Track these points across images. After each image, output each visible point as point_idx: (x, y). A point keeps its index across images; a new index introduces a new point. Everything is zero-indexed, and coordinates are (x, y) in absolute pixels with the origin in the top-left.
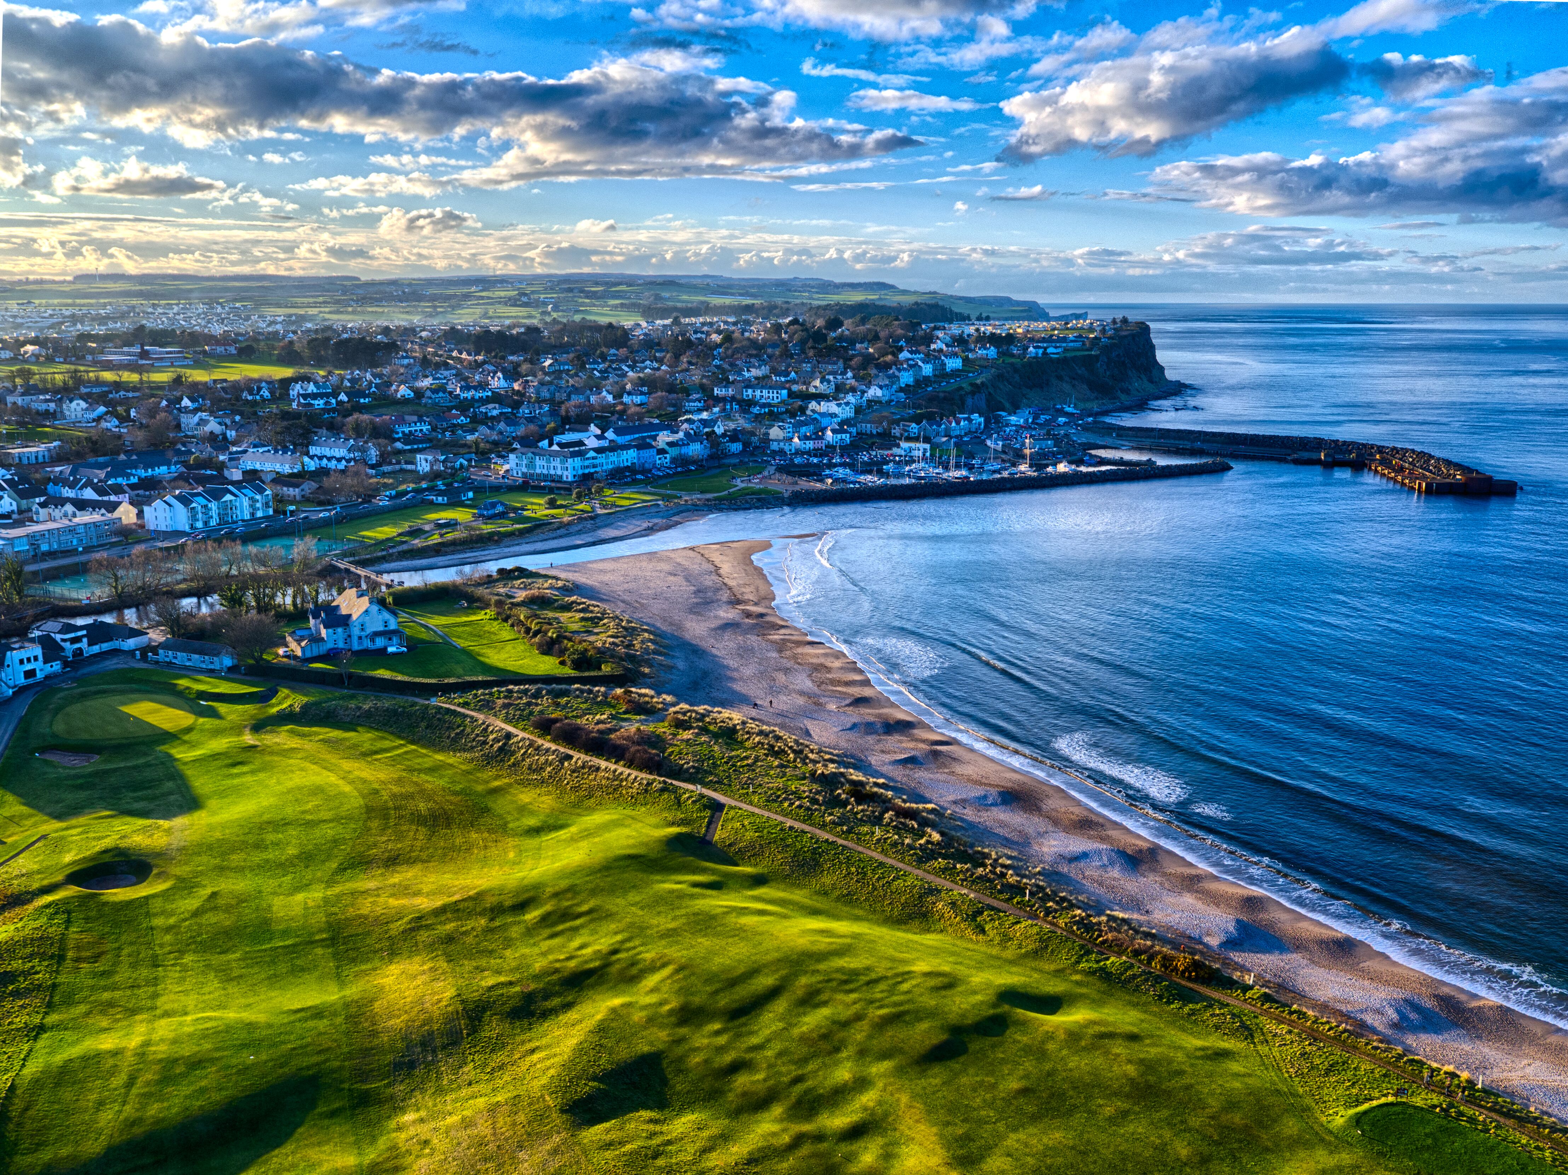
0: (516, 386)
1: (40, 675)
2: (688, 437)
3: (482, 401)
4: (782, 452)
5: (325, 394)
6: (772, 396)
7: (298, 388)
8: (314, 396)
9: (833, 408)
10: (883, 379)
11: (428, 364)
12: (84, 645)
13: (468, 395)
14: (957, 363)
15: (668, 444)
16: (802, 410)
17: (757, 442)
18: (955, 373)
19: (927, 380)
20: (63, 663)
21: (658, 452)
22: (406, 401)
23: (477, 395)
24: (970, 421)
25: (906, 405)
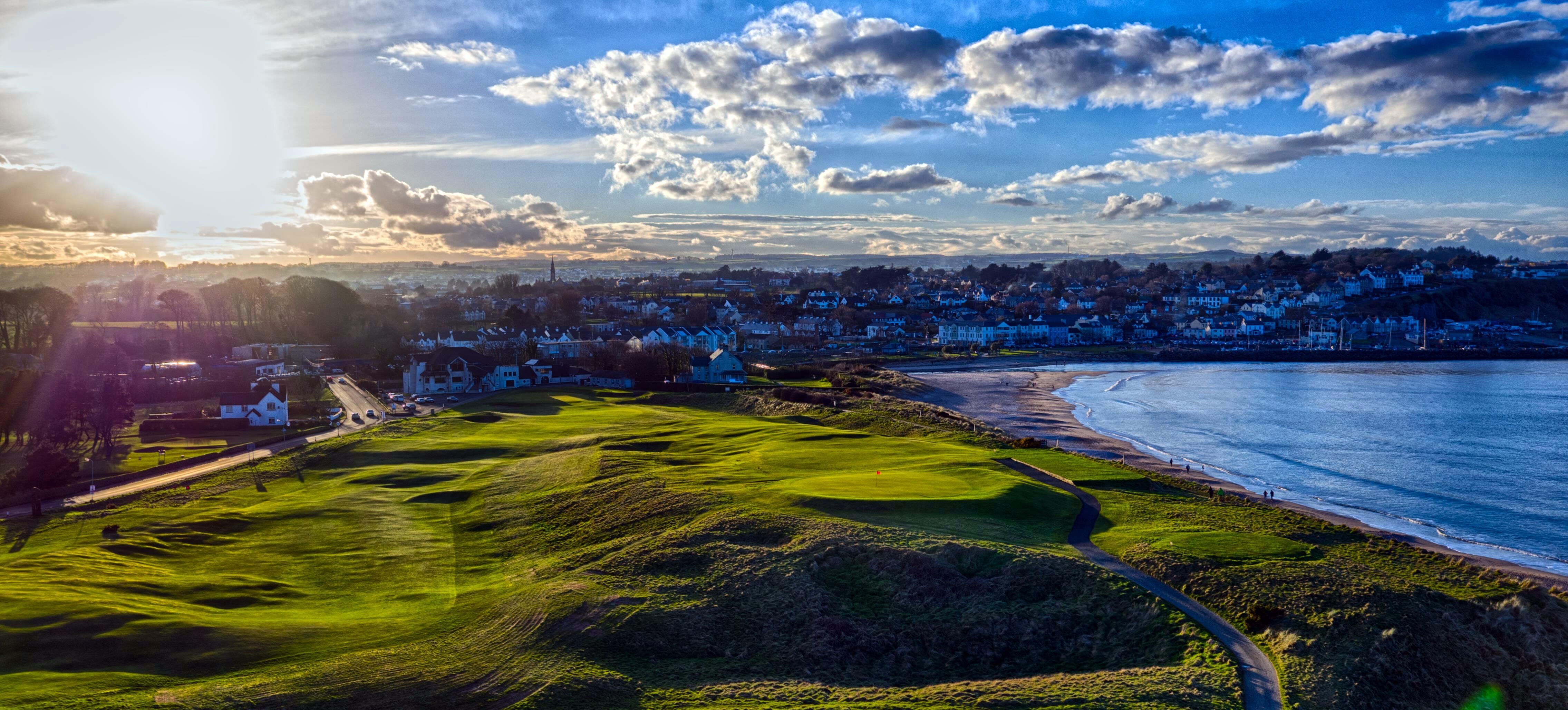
0: (992, 298)
1: (516, 385)
2: (1103, 321)
3: (957, 306)
4: (1193, 337)
5: (830, 298)
6: (1213, 303)
7: (813, 295)
8: (820, 299)
9: (1262, 308)
10: (1324, 287)
11: (935, 287)
12: (550, 375)
13: (947, 302)
14: (1419, 279)
15: (1081, 325)
16: (1231, 310)
17: (1174, 331)
18: (1412, 287)
19: (1377, 291)
20: (533, 382)
21: (1071, 331)
22: (895, 306)
23: (954, 302)
24: (1399, 321)
25: (1343, 309)
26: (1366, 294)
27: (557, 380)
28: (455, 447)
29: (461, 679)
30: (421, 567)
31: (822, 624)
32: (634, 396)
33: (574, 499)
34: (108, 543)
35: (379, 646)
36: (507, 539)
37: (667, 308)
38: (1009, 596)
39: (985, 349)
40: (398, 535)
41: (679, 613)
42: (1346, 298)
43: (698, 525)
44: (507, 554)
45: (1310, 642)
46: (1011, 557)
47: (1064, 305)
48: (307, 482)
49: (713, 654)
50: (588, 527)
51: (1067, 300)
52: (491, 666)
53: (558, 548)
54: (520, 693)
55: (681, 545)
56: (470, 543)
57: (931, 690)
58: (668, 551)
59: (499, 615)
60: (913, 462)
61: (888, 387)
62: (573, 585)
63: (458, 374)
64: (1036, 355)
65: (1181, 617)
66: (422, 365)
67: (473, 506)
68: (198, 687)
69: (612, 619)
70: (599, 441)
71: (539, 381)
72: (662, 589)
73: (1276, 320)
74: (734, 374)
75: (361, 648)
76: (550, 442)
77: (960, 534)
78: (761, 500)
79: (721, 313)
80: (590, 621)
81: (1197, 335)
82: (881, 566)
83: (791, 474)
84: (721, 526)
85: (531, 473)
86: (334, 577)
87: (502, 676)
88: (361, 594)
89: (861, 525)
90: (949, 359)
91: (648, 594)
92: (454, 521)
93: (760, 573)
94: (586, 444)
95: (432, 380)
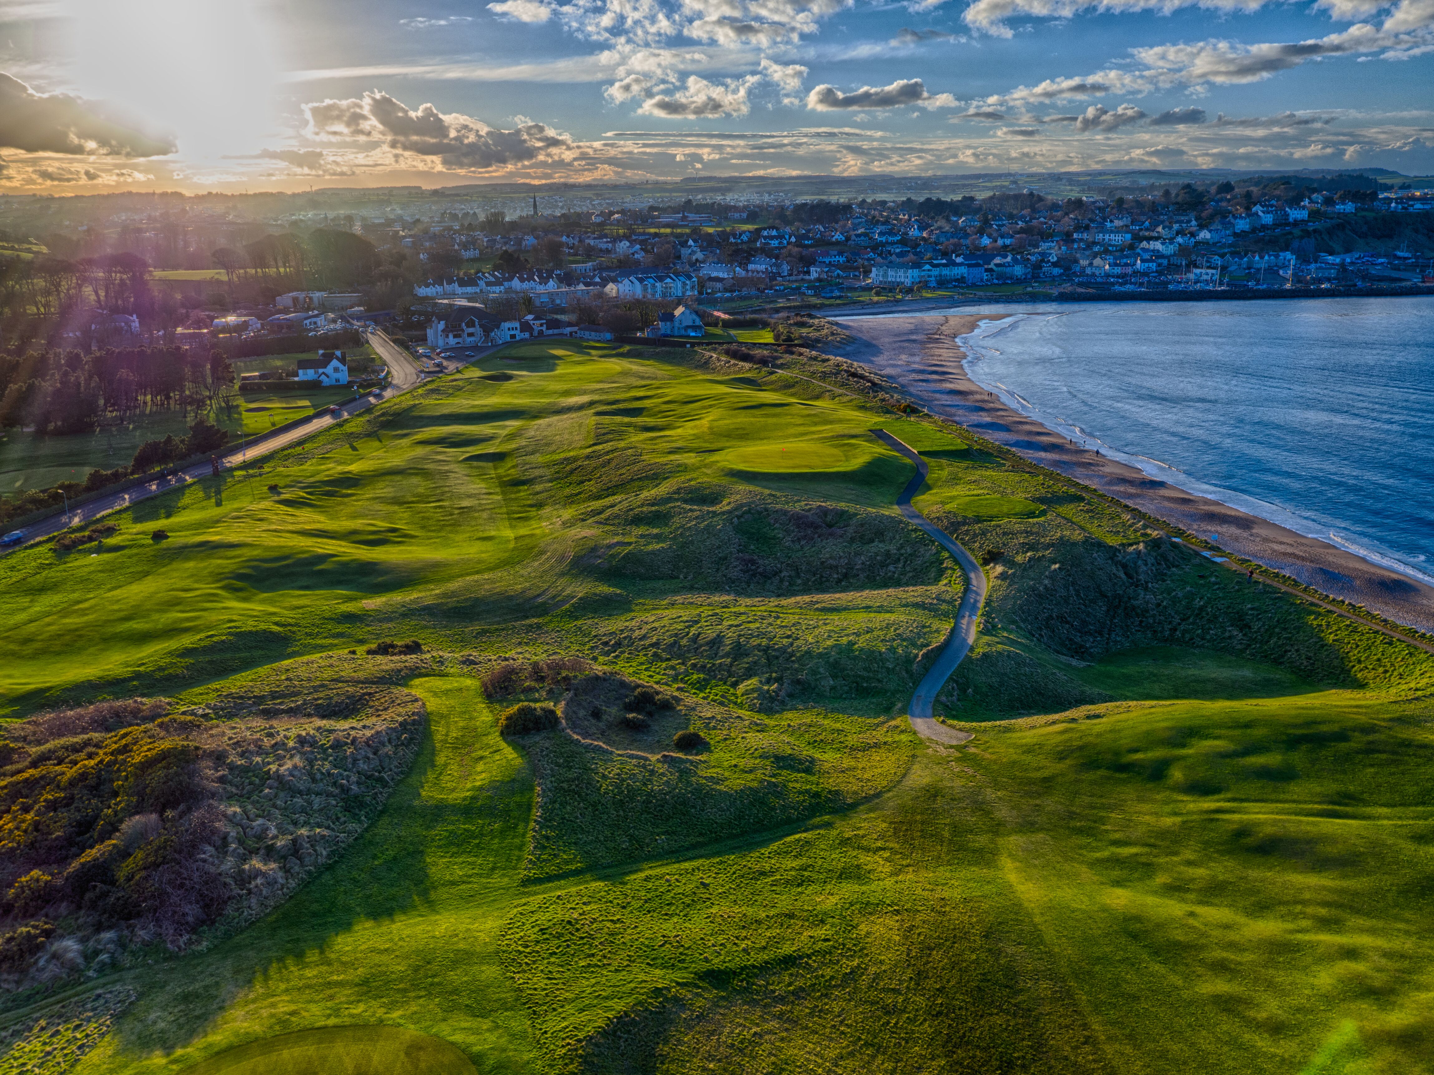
0: (925, 235)
1: (518, 339)
2: (1015, 261)
3: (893, 243)
4: (1093, 275)
5: (781, 237)
6: (1117, 239)
7: (765, 233)
8: (772, 238)
9: (1158, 245)
10: (1217, 225)
11: (874, 222)
12: (544, 328)
13: (884, 239)
14: (1303, 215)
15: (997, 265)
16: (1132, 247)
17: (1078, 269)
18: (1296, 223)
19: (1264, 227)
20: (531, 335)
21: (987, 270)
22: (838, 243)
23: (890, 239)
24: (1277, 257)
25: (1230, 246)
26: (1254, 230)
27: (550, 332)
28: (485, 410)
29: (530, 594)
30: (485, 515)
31: (737, 559)
32: (614, 349)
33: (579, 463)
34: (276, 498)
35: (477, 573)
36: (538, 493)
37: (638, 246)
38: (852, 540)
39: (910, 290)
40: (463, 489)
41: (653, 553)
42: (1235, 235)
43: (663, 489)
44: (540, 505)
45: (1010, 572)
46: (856, 515)
47: (986, 241)
48: (386, 442)
49: (673, 577)
50: (591, 486)
51: (989, 236)
52: (545, 586)
53: (572, 503)
54: (564, 602)
55: (653, 505)
56: (513, 496)
57: (792, 600)
58: (645, 509)
59: (542, 553)
60: (813, 433)
61: (817, 340)
62: (587, 532)
63: (471, 330)
64: (952, 297)
65: (947, 555)
66: (442, 323)
67: (510, 465)
68: (384, 599)
69: (613, 556)
70: (591, 404)
71: (536, 333)
72: (642, 536)
73: (1168, 257)
74: (694, 328)
75: (468, 574)
76: (555, 404)
77: (827, 497)
78: (705, 470)
79: (685, 252)
80: (600, 557)
81: (1097, 273)
82: (776, 521)
83: (728, 444)
84: (678, 491)
85: (546, 437)
86: (431, 522)
87: (552, 592)
88: (451, 535)
89: (767, 492)
90: (877, 303)
91: (633, 540)
92: (499, 477)
93: (702, 526)
94: (581, 407)
95: (451, 336)
